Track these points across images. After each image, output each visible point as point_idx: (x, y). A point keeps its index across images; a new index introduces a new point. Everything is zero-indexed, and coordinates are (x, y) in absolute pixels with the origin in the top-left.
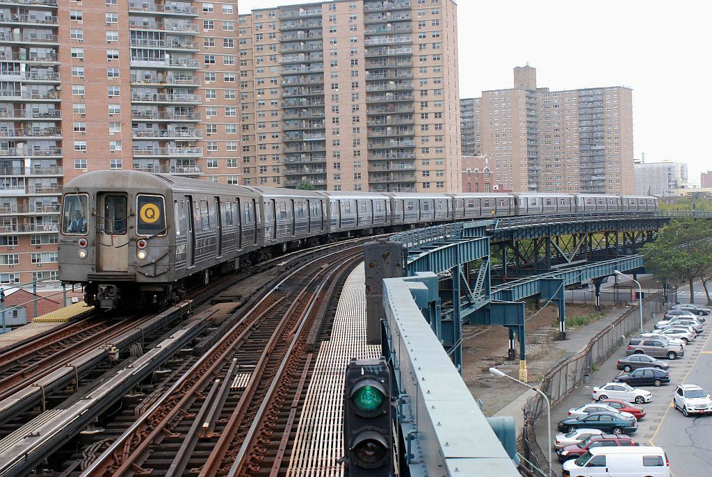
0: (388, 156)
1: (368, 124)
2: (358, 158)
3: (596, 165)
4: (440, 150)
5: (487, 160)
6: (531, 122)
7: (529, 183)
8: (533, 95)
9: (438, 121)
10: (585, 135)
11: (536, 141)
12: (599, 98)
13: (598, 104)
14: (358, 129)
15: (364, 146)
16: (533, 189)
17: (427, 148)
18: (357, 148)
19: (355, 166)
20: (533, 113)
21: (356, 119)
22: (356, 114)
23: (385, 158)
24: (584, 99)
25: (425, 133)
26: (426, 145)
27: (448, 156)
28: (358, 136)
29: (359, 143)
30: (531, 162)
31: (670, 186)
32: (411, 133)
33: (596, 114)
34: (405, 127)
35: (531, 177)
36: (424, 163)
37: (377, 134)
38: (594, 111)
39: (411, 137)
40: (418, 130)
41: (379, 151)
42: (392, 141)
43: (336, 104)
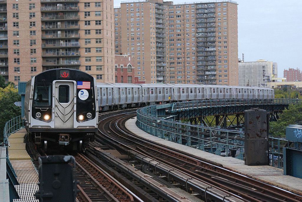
0: (58, 54)
1: (42, 28)
2: (34, 55)
3: (209, 63)
4: (99, 50)
5: (129, 58)
6: (160, 29)
7: (157, 76)
8: (161, 7)
9: (99, 27)
10: (201, 39)
11: (163, 43)
12: (212, 10)
13: (212, 15)
14: (34, 32)
15: (39, 46)
16: (160, 81)
17: (89, 48)
18: (34, 47)
19: (32, 61)
20: (161, 21)
21: (33, 24)
22: (33, 19)
23: (56, 55)
24: (200, 11)
25: (88, 36)
26: (88, 46)
27: (106, 55)
28: (34, 37)
29: (35, 43)
30: (159, 60)
31: (264, 80)
32: (77, 36)
33: (210, 23)
34: (72, 31)
35: (158, 72)
36: (86, 60)
37: (49, 36)
38: (208, 20)
39: (77, 39)
40: (82, 34)
41: (51, 49)
42: (62, 42)
43: (17, 12)
